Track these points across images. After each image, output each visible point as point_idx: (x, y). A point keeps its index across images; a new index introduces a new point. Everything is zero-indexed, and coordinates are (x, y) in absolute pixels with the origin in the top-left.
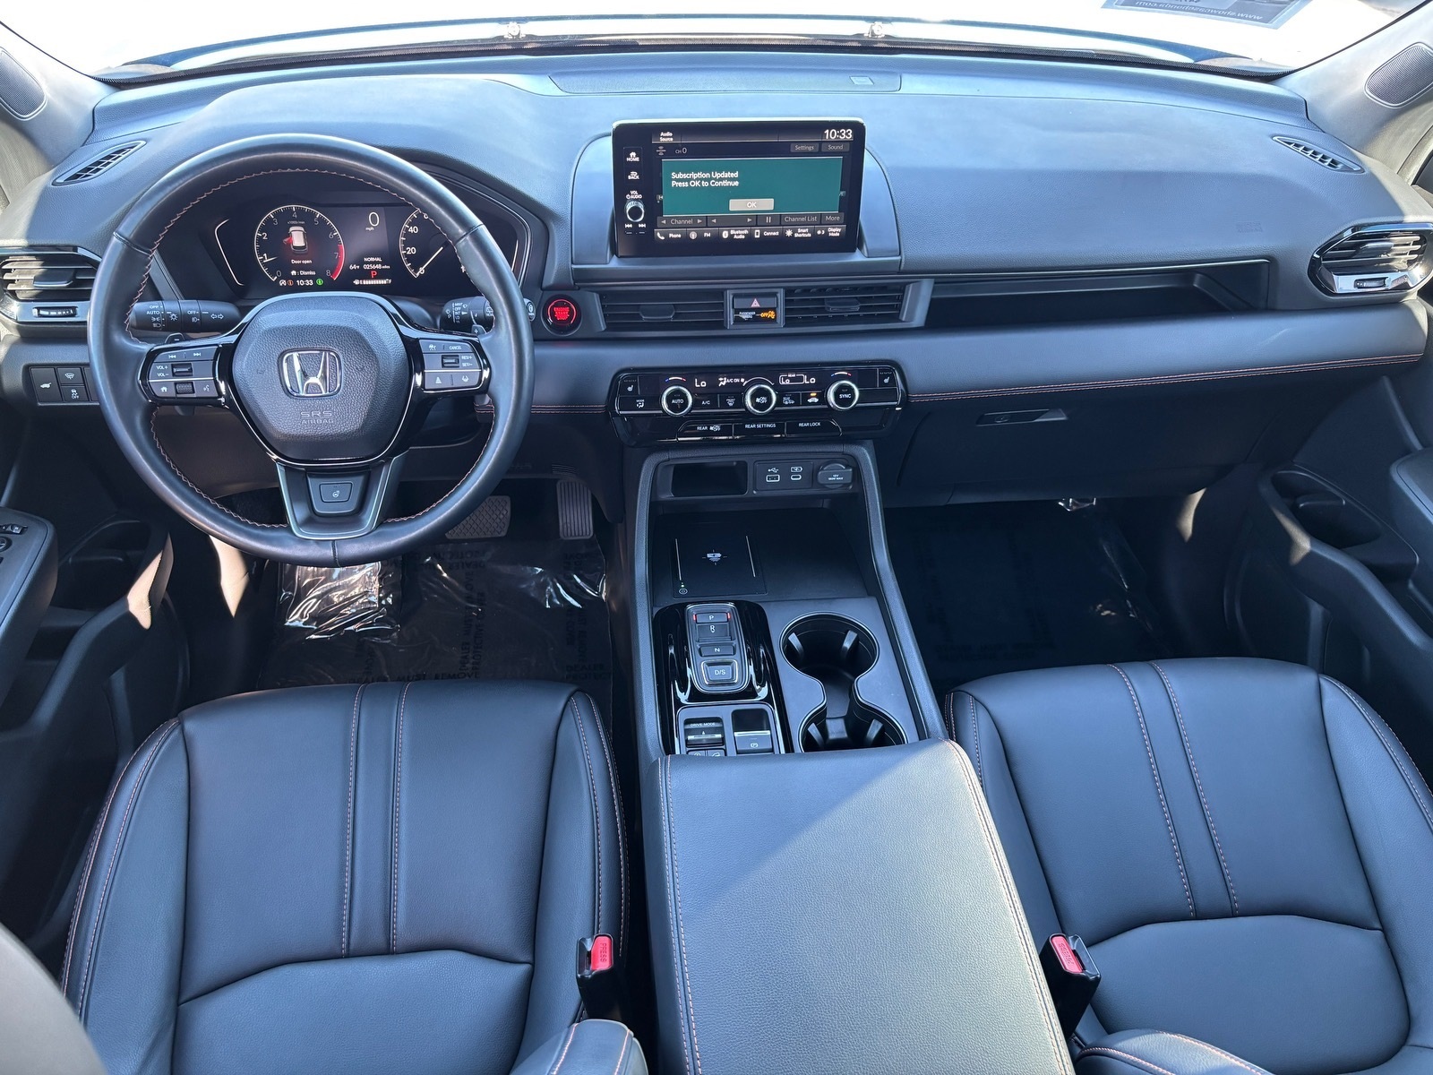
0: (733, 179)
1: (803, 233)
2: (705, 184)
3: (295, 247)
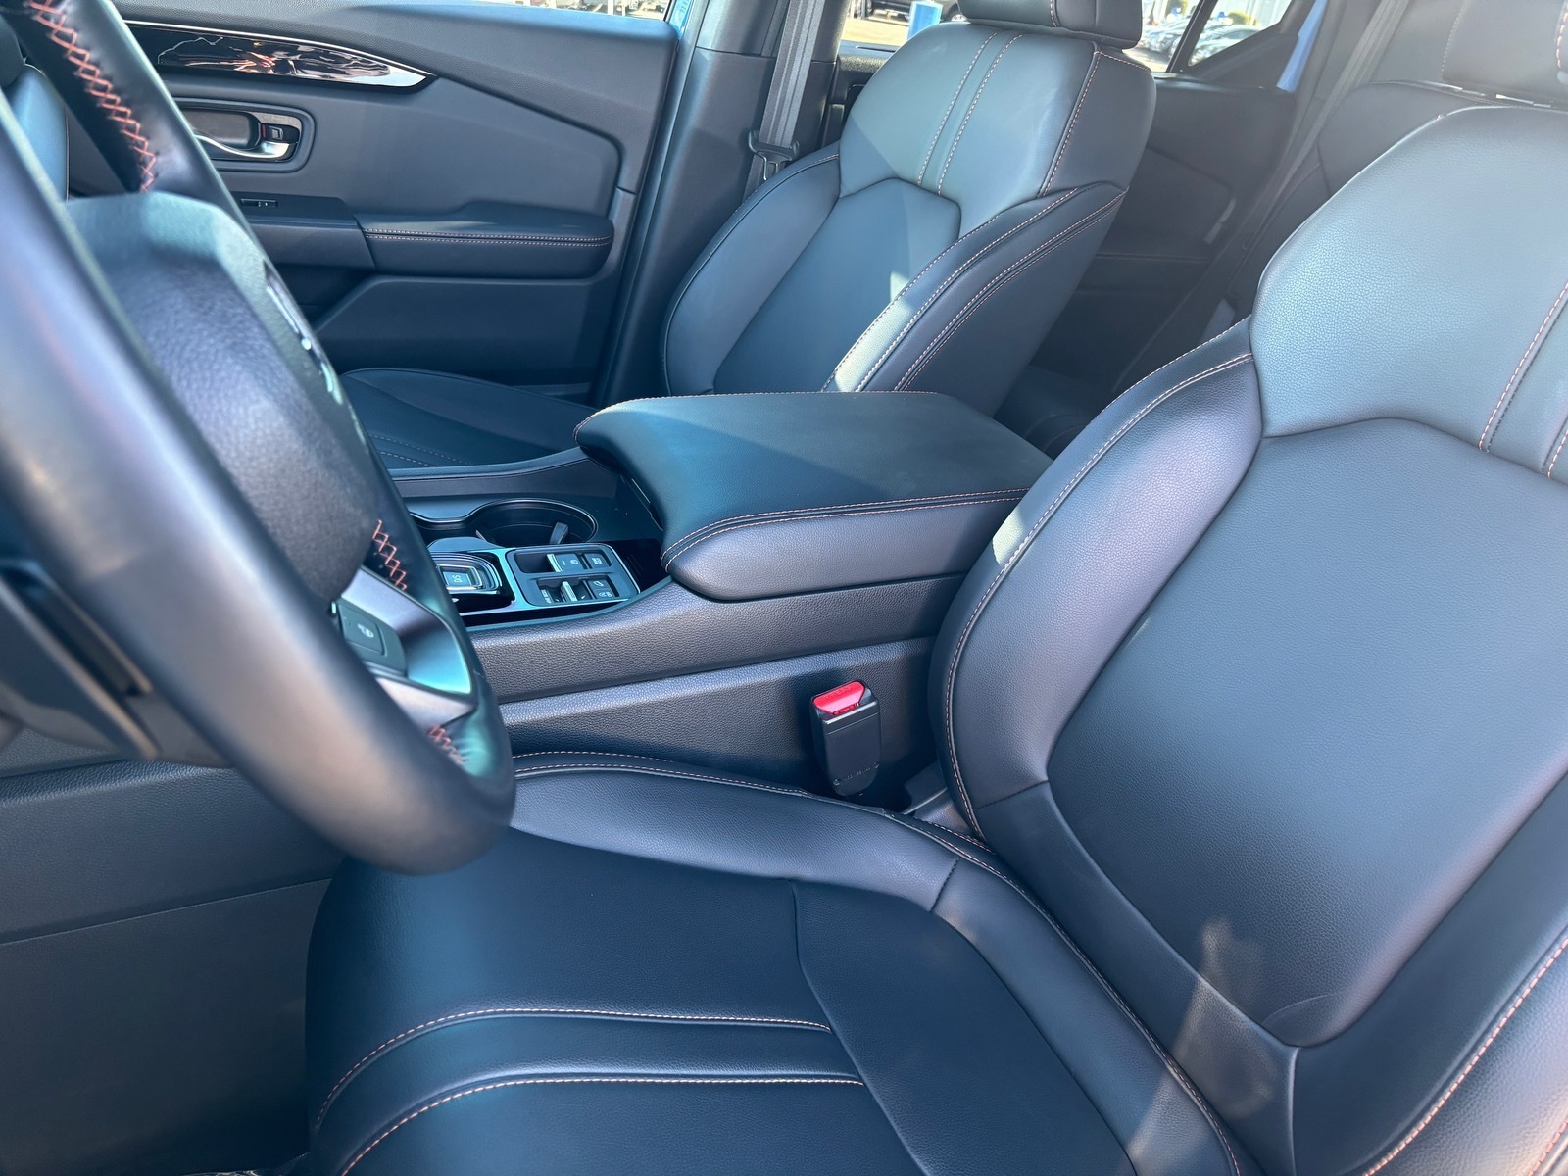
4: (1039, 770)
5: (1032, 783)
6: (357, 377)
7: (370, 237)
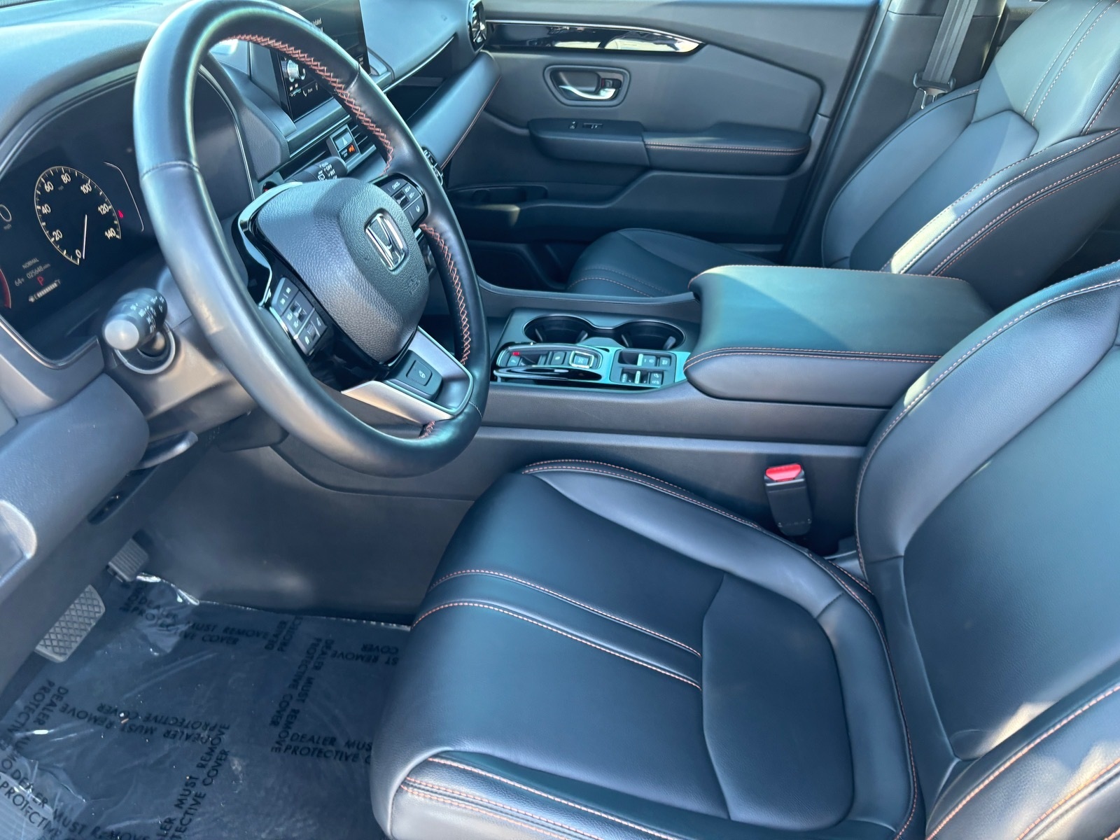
4: (902, 545)
5: (895, 555)
6: (625, 233)
7: (649, 147)
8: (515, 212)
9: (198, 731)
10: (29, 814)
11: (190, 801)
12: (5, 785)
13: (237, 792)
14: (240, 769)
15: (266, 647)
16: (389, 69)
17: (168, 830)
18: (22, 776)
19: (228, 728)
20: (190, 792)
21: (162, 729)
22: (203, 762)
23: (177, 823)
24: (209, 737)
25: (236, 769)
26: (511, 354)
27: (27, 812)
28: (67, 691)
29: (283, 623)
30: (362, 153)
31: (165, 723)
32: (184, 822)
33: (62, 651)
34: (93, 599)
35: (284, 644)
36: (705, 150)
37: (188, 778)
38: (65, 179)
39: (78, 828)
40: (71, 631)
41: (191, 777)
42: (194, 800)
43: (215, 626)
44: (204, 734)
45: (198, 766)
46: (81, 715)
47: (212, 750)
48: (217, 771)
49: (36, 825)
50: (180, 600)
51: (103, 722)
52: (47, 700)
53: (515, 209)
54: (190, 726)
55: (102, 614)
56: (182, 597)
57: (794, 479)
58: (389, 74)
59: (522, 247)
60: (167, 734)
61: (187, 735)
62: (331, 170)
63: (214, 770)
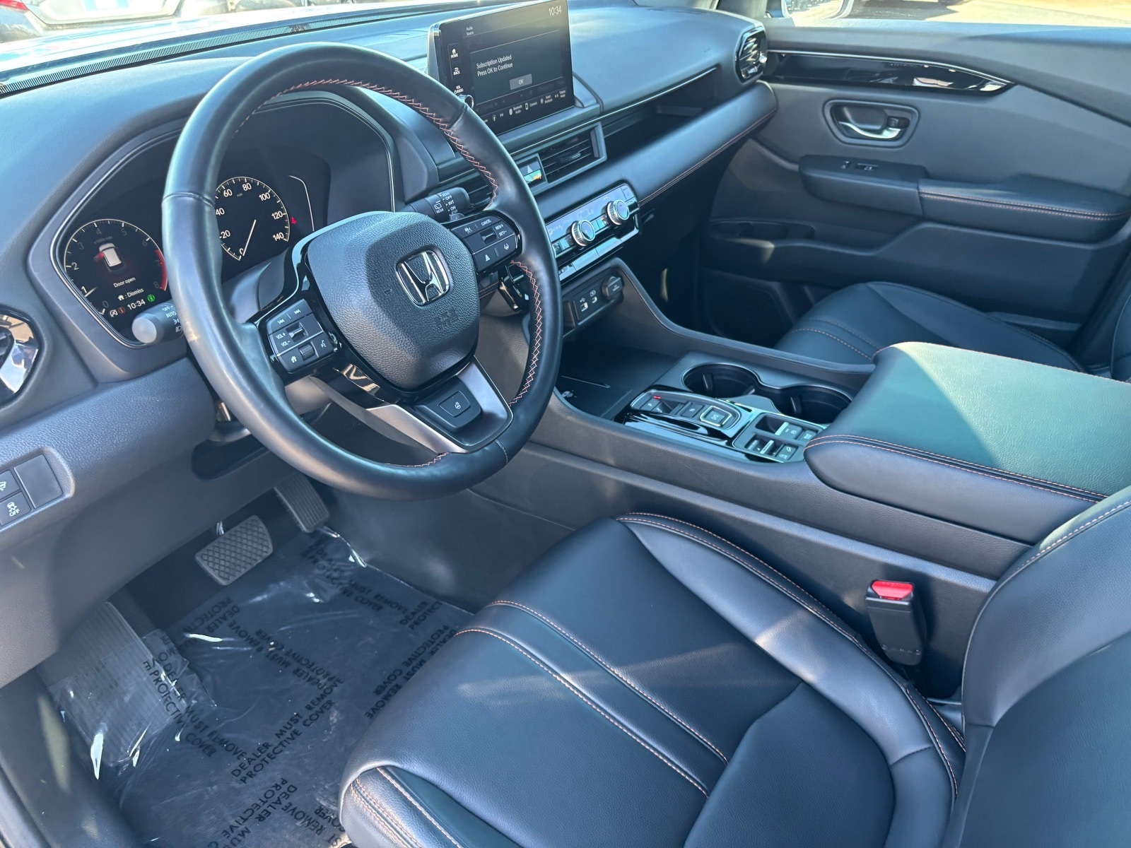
0: (508, 62)
1: (549, 99)
2: (495, 69)
3: (113, 268)
6: (877, 287)
7: (922, 195)
8: (770, 248)
9: (320, 677)
10: (167, 703)
11: (288, 734)
12: (156, 673)
13: (324, 740)
14: (335, 721)
15: (401, 622)
16: (600, 101)
17: (262, 753)
18: (172, 670)
19: (341, 683)
20: (292, 727)
21: (295, 666)
22: (312, 705)
23: (270, 750)
24: (325, 684)
25: (333, 720)
26: (651, 397)
27: (166, 700)
28: (239, 611)
29: (425, 603)
30: (549, 182)
31: (298, 661)
32: (276, 751)
33: (226, 576)
34: (264, 540)
35: (416, 623)
36: (990, 205)
37: (295, 714)
38: (246, 187)
39: (203, 726)
40: (238, 562)
41: (297, 715)
42: (291, 734)
43: (370, 591)
44: (323, 681)
45: (306, 707)
46: (243, 634)
47: (322, 696)
48: (318, 716)
49: (170, 713)
50: (351, 559)
51: (256, 645)
52: (221, 614)
53: (770, 245)
54: (315, 671)
55: (269, 554)
56: (354, 558)
57: (900, 599)
58: (598, 106)
59: (775, 286)
60: (296, 671)
61: (310, 677)
62: (450, 200)
63: (316, 714)
